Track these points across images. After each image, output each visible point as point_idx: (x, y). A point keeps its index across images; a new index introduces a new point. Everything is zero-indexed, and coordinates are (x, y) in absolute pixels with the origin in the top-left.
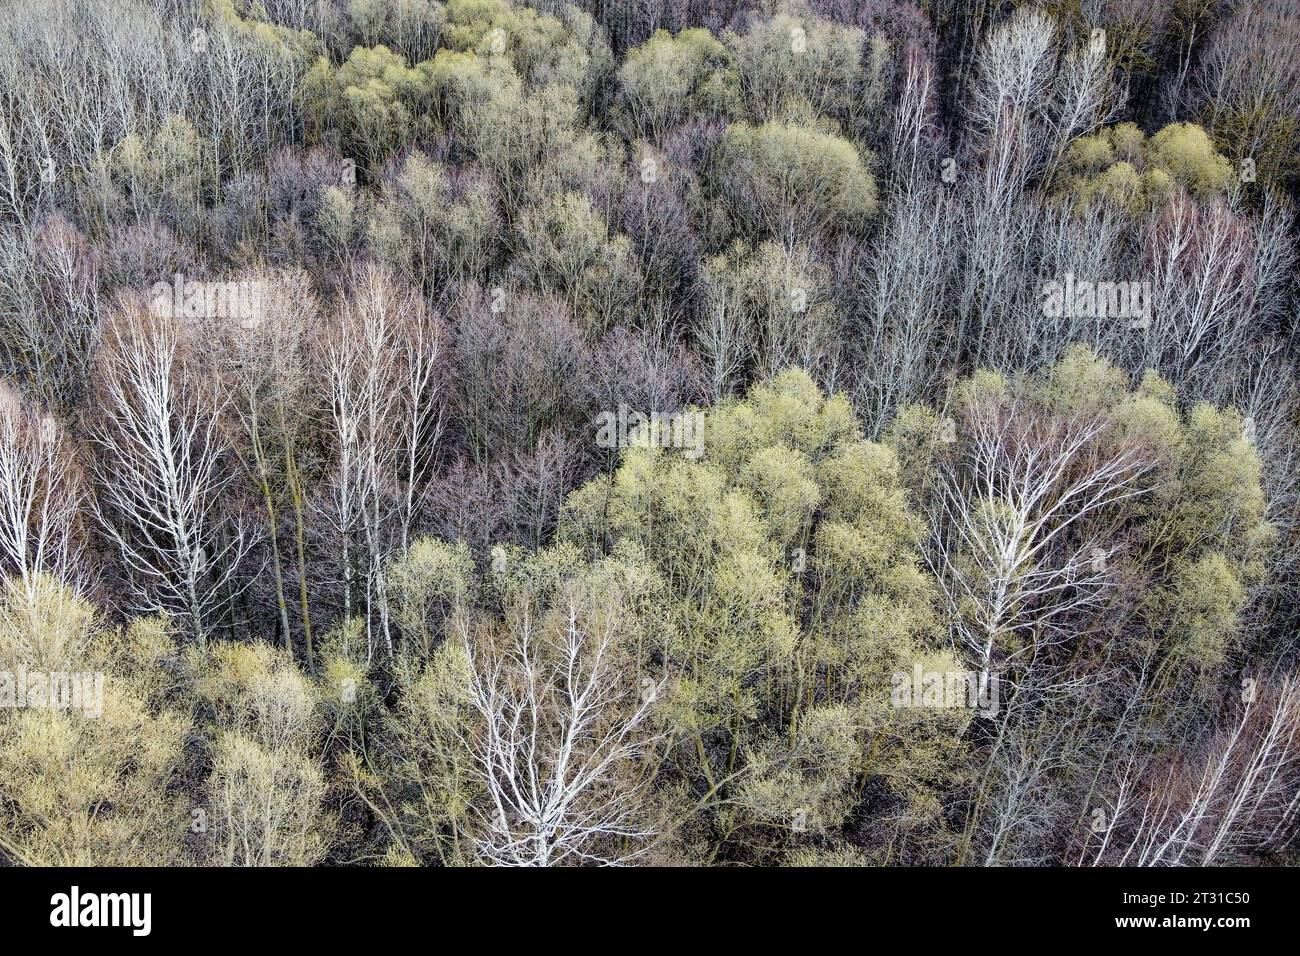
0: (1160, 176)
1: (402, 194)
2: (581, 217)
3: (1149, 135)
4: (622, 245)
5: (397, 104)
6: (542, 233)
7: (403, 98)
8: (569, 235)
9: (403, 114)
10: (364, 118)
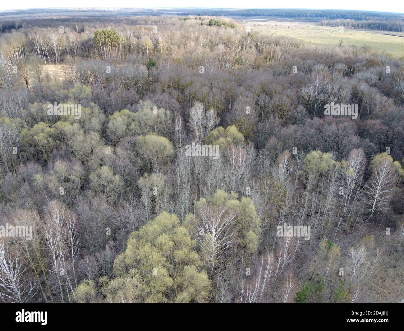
0: (228, 139)
1: (56, 172)
2: (105, 171)
3: (225, 128)
4: (117, 178)
5: (49, 139)
6: (96, 178)
7: (50, 136)
8: (103, 176)
9: (51, 141)
10: (40, 144)
